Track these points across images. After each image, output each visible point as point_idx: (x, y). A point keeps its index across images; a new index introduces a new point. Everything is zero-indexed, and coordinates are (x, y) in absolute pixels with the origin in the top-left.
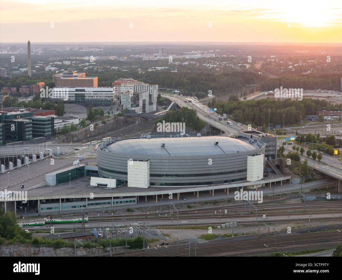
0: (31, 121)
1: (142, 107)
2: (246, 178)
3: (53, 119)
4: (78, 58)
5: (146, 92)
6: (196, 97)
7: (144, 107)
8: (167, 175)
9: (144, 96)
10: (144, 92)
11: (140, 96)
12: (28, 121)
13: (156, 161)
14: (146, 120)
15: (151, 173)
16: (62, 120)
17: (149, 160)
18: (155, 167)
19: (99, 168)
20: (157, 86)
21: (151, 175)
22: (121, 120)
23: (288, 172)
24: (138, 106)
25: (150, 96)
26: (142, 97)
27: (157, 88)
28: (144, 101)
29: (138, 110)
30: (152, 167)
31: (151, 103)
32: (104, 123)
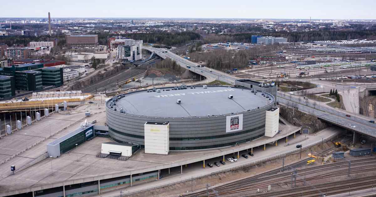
0: (40, 72)
1: (132, 57)
2: (264, 134)
3: (61, 70)
4: (83, 25)
5: (134, 45)
6: (167, 49)
7: (134, 56)
8: (189, 139)
9: (134, 49)
10: (133, 45)
11: (131, 49)
12: (37, 72)
13: (176, 123)
14: (137, 66)
15: (171, 137)
16: (70, 69)
17: (168, 122)
18: (176, 130)
19: (110, 128)
20: (142, 41)
21: (171, 139)
22: (119, 67)
23: (297, 122)
24: (129, 55)
25: (138, 48)
26: (132, 49)
27: (142, 43)
28: (134, 52)
29: (130, 59)
30: (172, 130)
31: (138, 54)
32: (105, 70)
